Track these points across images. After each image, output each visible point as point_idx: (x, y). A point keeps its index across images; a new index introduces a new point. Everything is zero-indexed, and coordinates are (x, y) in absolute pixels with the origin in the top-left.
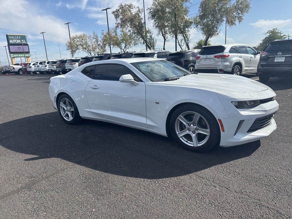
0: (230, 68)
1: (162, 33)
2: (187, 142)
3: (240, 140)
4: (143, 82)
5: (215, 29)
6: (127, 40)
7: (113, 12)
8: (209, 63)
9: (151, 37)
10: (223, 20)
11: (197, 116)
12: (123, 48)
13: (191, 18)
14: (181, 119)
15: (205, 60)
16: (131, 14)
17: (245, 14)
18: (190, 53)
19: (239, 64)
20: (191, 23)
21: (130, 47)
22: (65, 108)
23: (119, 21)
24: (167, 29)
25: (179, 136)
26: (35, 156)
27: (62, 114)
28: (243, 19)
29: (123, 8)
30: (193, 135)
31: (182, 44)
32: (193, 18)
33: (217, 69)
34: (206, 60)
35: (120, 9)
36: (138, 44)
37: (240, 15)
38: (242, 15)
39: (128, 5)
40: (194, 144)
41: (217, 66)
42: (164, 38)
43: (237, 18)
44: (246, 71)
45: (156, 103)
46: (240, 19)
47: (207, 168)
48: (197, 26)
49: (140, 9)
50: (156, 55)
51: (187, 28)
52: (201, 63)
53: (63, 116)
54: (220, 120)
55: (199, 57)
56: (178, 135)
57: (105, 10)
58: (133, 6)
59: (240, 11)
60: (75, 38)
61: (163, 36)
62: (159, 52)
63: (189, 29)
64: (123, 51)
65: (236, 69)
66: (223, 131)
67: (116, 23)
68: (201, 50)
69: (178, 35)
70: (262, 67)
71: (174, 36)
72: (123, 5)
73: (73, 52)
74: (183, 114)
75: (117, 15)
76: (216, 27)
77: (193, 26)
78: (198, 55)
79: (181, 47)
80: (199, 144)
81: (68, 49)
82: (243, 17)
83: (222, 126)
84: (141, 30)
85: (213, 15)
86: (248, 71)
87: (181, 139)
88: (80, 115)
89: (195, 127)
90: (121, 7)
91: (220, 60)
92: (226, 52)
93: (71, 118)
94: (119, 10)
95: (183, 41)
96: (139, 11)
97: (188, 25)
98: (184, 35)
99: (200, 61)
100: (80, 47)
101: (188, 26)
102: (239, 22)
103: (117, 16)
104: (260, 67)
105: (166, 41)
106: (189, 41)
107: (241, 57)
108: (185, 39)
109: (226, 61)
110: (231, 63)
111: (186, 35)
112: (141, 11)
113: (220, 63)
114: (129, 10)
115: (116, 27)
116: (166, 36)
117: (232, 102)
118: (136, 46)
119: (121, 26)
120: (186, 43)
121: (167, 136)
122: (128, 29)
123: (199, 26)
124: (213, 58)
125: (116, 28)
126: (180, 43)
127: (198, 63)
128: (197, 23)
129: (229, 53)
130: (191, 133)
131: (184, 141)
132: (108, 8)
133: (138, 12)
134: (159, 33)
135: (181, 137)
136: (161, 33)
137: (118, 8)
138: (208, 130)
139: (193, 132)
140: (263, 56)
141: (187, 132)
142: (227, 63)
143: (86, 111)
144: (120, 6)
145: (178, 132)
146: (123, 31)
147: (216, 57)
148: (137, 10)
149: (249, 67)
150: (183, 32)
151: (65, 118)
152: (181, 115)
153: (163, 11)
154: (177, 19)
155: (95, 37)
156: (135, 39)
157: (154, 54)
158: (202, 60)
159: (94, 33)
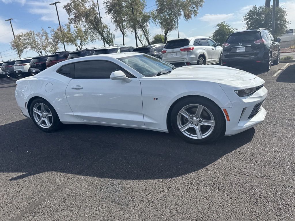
0: (196, 61)
2: (190, 135)
3: (244, 127)
4: (136, 78)
5: (173, 23)
6: (82, 36)
7: (65, 7)
8: (176, 57)
9: (108, 32)
10: (181, 14)
11: (200, 108)
12: (79, 45)
13: (149, 12)
14: (183, 112)
15: (172, 54)
16: (85, 8)
17: (200, 8)
19: (203, 56)
20: (149, 17)
21: (87, 43)
22: (40, 114)
23: (73, 16)
24: (125, 23)
25: (182, 130)
26: (22, 174)
27: (37, 122)
28: (198, 13)
29: (75, 1)
30: (197, 128)
31: (142, 39)
32: (150, 12)
33: (184, 62)
34: (173, 53)
35: (72, 3)
36: (95, 40)
37: (195, 9)
38: (197, 9)
40: (198, 136)
42: (123, 33)
43: (192, 12)
44: (209, 63)
45: (155, 99)
46: (195, 13)
47: (219, 159)
48: (155, 20)
49: (95, 3)
50: (119, 51)
51: (146, 22)
52: (167, 57)
53: (39, 123)
54: (225, 110)
55: (165, 52)
56: (180, 129)
57: (54, 4)
59: (195, 5)
60: (21, 36)
61: (121, 31)
62: (121, 47)
63: (148, 24)
64: (79, 48)
65: (201, 61)
66: (229, 120)
67: (68, 19)
68: (165, 44)
69: (137, 30)
70: (226, 58)
71: (133, 31)
73: (20, 52)
74: (185, 107)
75: (69, 9)
76: (174, 21)
77: (151, 20)
78: (164, 49)
79: (141, 41)
80: (203, 136)
81: (14, 49)
82: (198, 11)
83: (227, 115)
84: (97, 25)
85: (170, 9)
86: (210, 62)
87: (184, 133)
88: (61, 121)
89: (198, 119)
90: (73, 1)
91: (186, 53)
92: (191, 45)
93: (49, 125)
94: (70, 4)
95: (143, 36)
96: (94, 5)
97: (146, 19)
98: (144, 30)
99: (167, 55)
100: (28, 46)
101: (146, 21)
102: (194, 15)
103: (69, 11)
104: (224, 58)
105: (124, 37)
106: (149, 36)
107: (204, 49)
108: (145, 34)
109: (192, 54)
110: (196, 55)
111: (145, 30)
112: (96, 5)
113: (186, 57)
114: (83, 4)
115: (69, 22)
116: (125, 31)
117: (234, 91)
118: (93, 42)
119: (75, 21)
120: (146, 37)
121: (168, 132)
122: (83, 25)
123: (157, 20)
124: (179, 52)
125: (70, 24)
126: (140, 38)
127: (164, 57)
128: (154, 18)
129: (194, 46)
130: (194, 126)
131: (187, 134)
132: (57, 2)
133: (93, 7)
134: (117, 28)
135: (184, 131)
136: (119, 28)
137: (70, 2)
138: (213, 121)
139: (196, 125)
140: (226, 47)
141: (190, 125)
142: (193, 56)
143: (68, 115)
145: (180, 126)
146: (77, 27)
147: (182, 50)
148: (92, 3)
149: (211, 58)
150: (142, 27)
151: (40, 125)
152: (183, 109)
153: (120, 5)
154: (135, 13)
155: (44, 34)
156: (91, 35)
157: (117, 49)
158: (169, 54)
159: (43, 30)
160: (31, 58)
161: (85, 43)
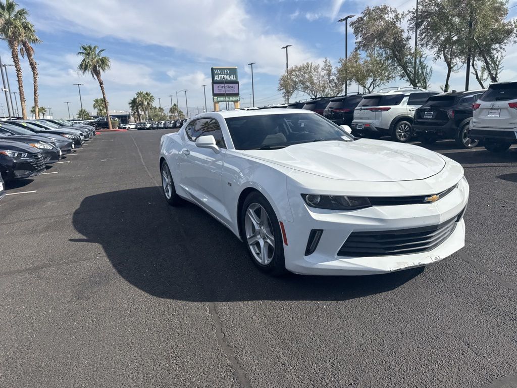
1: (445, 57)
3: (316, 266)
6: (377, 72)
7: (352, 24)
8: (498, 118)
9: (421, 63)
11: (264, 212)
12: (368, 86)
15: (490, 111)
18: (472, 96)
22: (167, 180)
25: (250, 243)
29: (369, 13)
31: (485, 77)
33: (513, 132)
34: (492, 111)
35: (365, 16)
36: (395, 77)
39: (379, 8)
41: (513, 126)
42: (449, 64)
45: (228, 184)
49: (399, 14)
50: (406, 99)
51: (499, 43)
52: (480, 117)
53: (165, 191)
54: (282, 223)
55: (479, 106)
56: (248, 240)
57: (344, 20)
58: (389, 9)
60: (295, 70)
61: (446, 61)
63: (503, 46)
64: (367, 91)
66: (286, 243)
67: (356, 43)
69: (476, 59)
72: (371, 8)
73: (288, 94)
74: (252, 206)
78: (479, 101)
81: (281, 90)
83: (284, 234)
87: (251, 248)
90: (368, 12)
94: (362, 19)
96: (397, 17)
98: (487, 58)
99: (480, 112)
100: (300, 86)
103: (358, 30)
105: (451, 72)
108: (488, 67)
111: (493, 60)
112: (400, 16)
115: (355, 48)
116: (454, 61)
118: (390, 82)
119: (365, 46)
122: (379, 52)
124: (507, 108)
125: (356, 51)
127: (475, 117)
132: (349, 17)
133: (395, 20)
134: (438, 56)
135: (251, 245)
136: (442, 56)
137: (362, 15)
138: (273, 239)
144: (366, 10)
145: (249, 235)
146: (370, 56)
147: (512, 105)
150: (483, 53)
151: (166, 194)
152: (250, 208)
155: (327, 68)
156: (389, 68)
158: (484, 111)
159: (326, 60)
161: (380, 83)
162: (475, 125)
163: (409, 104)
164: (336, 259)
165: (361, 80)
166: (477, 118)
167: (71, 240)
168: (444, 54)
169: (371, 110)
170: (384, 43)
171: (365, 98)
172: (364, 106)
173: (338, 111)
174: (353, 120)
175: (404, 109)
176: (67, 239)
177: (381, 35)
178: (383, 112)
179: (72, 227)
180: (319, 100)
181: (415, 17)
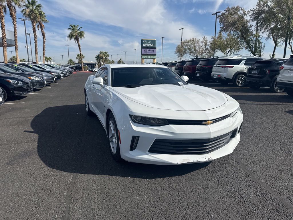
1: (273, 38)
6: (232, 45)
12: (227, 53)
15: (290, 71)
29: (229, 10)
35: (226, 12)
36: (242, 48)
39: (235, 8)
42: (275, 42)
49: (246, 11)
50: (243, 62)
52: (283, 75)
55: (283, 68)
57: (215, 14)
58: (241, 8)
60: (186, 42)
62: (248, 58)
67: (220, 28)
72: (230, 7)
78: (283, 65)
81: (177, 53)
84: (245, 34)
93: (88, 109)
94: (224, 14)
96: (244, 13)
99: (283, 72)
100: (188, 51)
112: (246, 13)
115: (220, 31)
116: (278, 40)
125: (220, 32)
132: (218, 12)
133: (243, 15)
134: (269, 37)
136: (271, 37)
137: (224, 12)
144: (227, 9)
146: (229, 36)
155: (204, 41)
156: (239, 43)
157: (242, 60)
158: (286, 71)
159: (204, 37)
160: (177, 62)
161: (234, 51)
162: (280, 79)
163: (245, 65)
164: (147, 154)
165: (223, 50)
166: (281, 75)
167: (25, 131)
168: (273, 36)
169: (222, 67)
170: (236, 28)
171: (220, 60)
172: (218, 64)
173: (204, 67)
174: (212, 72)
175: (242, 67)
176: (24, 130)
177: (234, 23)
178: (229, 69)
179: (30, 124)
180: (195, 60)
181: (254, 13)
